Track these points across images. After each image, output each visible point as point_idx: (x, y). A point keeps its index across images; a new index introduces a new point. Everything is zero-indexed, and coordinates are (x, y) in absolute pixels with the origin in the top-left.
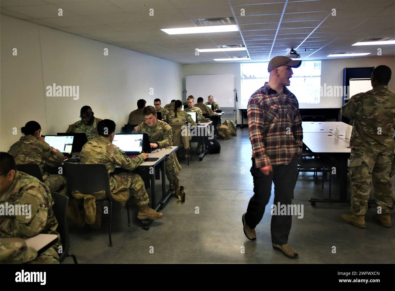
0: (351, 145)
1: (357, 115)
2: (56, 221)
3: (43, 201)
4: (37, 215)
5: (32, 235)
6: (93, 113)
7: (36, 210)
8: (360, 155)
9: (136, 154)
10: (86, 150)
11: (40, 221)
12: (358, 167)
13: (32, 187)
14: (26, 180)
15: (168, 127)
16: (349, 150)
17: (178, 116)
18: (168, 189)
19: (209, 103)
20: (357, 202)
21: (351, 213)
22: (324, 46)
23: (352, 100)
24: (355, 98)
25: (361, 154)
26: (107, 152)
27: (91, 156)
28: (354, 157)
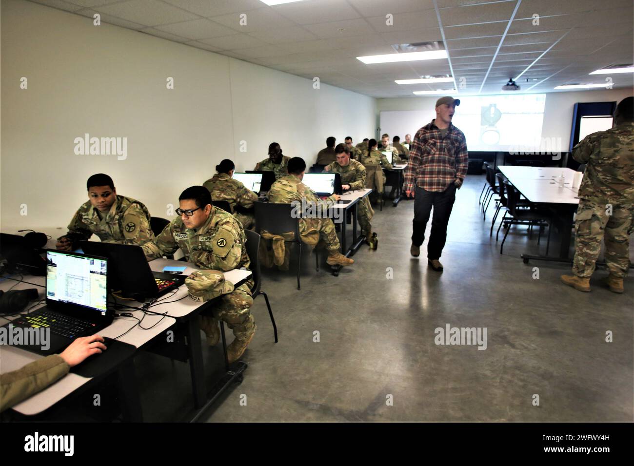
0: (579, 195)
1: (591, 158)
2: (248, 259)
3: (237, 237)
4: (232, 250)
5: (228, 269)
6: (281, 151)
7: (232, 246)
8: (591, 207)
9: (328, 195)
10: (275, 188)
11: (235, 257)
12: (586, 220)
13: (227, 223)
14: (221, 215)
15: (362, 167)
16: (577, 201)
17: (371, 156)
18: (359, 235)
19: (406, 143)
20: (582, 261)
21: (572, 274)
22: (553, 75)
23: (587, 140)
24: (590, 138)
25: (592, 205)
26: (298, 191)
27: (281, 195)
28: (583, 209)
